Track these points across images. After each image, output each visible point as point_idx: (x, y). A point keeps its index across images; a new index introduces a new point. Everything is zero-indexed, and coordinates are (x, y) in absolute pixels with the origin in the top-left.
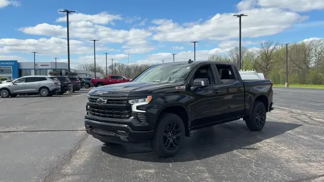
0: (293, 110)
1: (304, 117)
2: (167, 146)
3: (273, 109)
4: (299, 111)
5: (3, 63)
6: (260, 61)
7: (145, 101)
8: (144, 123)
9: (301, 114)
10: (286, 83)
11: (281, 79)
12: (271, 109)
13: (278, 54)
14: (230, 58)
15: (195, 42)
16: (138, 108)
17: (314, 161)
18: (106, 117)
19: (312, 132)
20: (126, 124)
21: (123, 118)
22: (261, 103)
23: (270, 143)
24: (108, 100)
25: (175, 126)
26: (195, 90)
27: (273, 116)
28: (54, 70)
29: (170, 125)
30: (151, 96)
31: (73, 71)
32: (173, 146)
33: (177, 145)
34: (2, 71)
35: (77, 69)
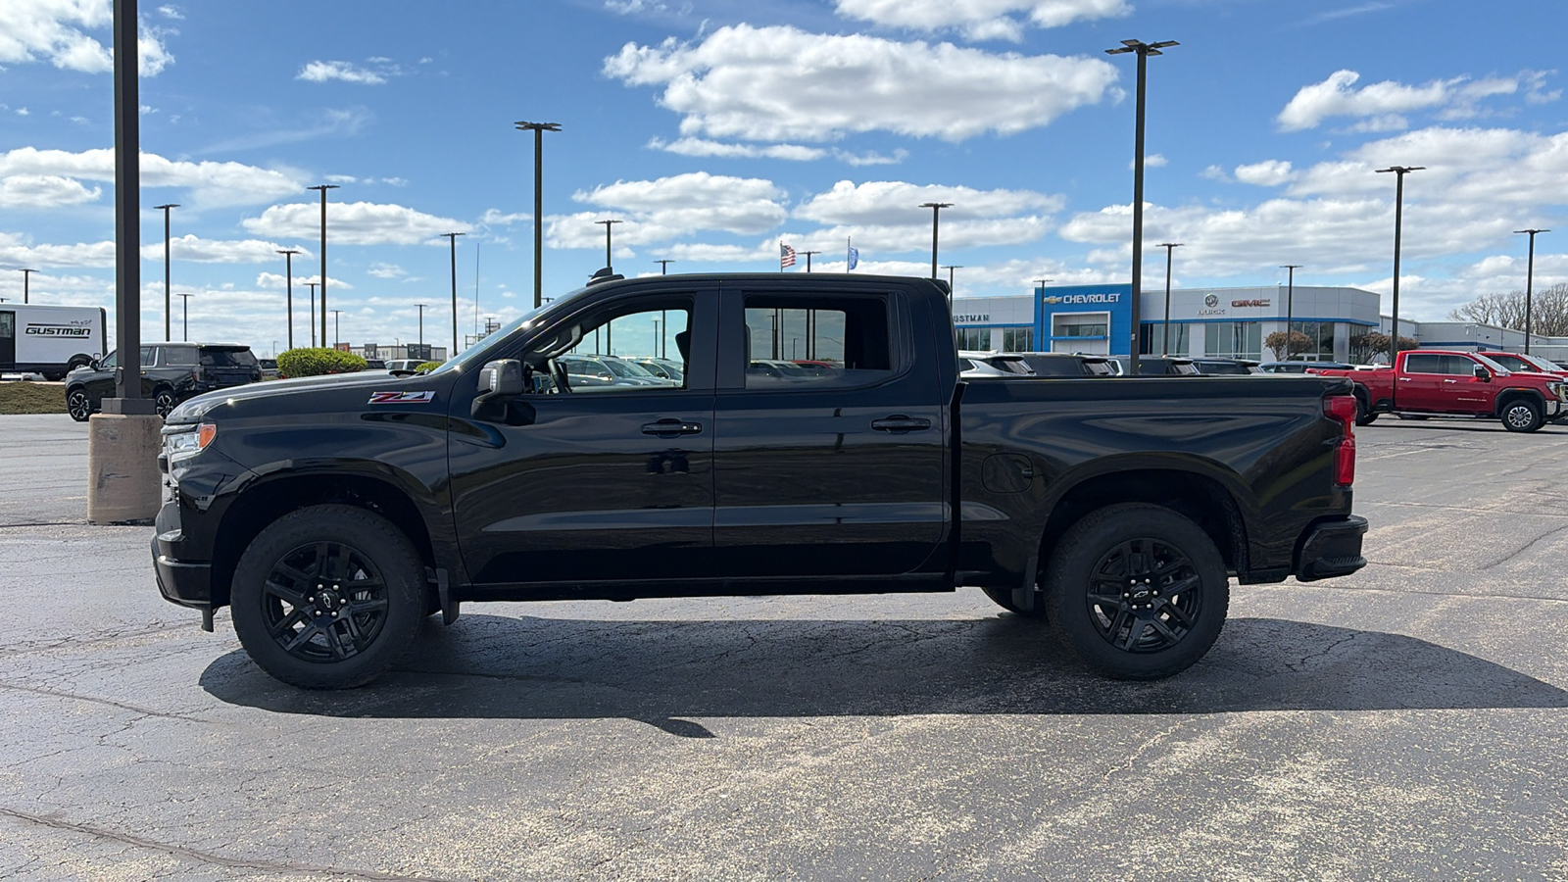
5: (1077, 299)
28: (1293, 324)
30: (213, 426)
33: (358, 647)
34: (1074, 331)
35: (1464, 317)
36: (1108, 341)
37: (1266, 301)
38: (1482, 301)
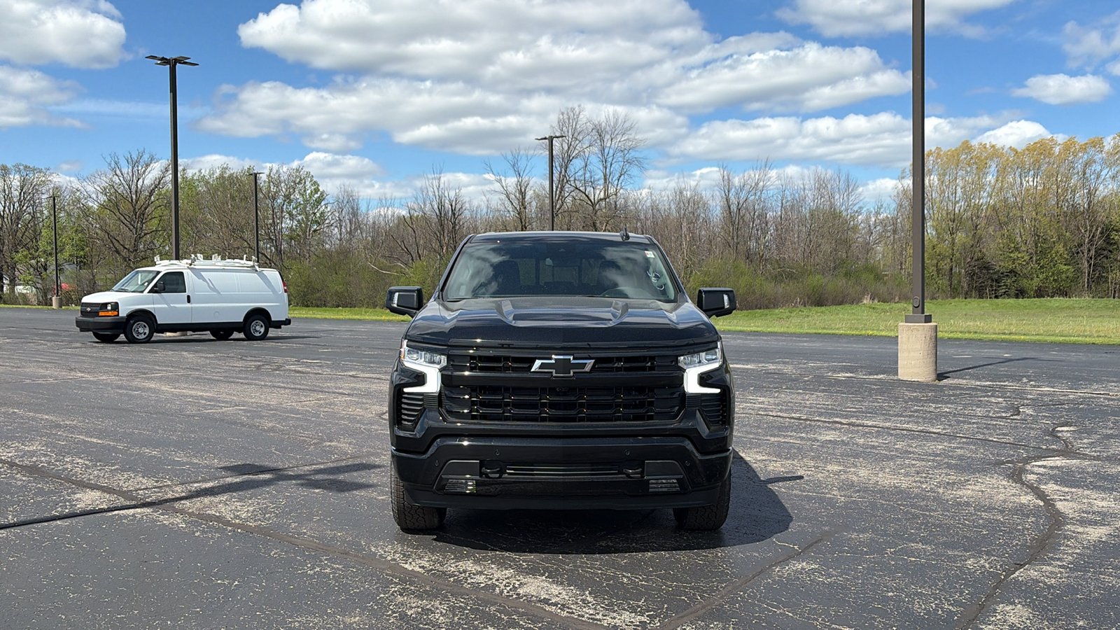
16: (704, 381)
20: (678, 436)
21: (651, 418)
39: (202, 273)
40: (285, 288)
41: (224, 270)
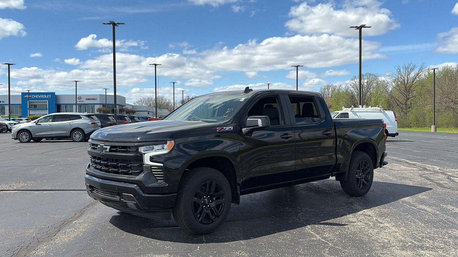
0: (428, 166)
1: (441, 176)
2: (199, 218)
3: (385, 164)
4: (437, 168)
5: (36, 96)
6: (396, 94)
7: (163, 148)
8: (161, 183)
9: (438, 172)
10: (433, 127)
11: (427, 120)
12: (382, 164)
13: (422, 83)
14: (352, 89)
15: (297, 67)
16: (152, 159)
17: (427, 248)
18: (109, 172)
19: (443, 201)
20: (135, 184)
21: (131, 174)
22: (364, 155)
23: (370, 216)
24: (112, 147)
25: (213, 189)
26: (250, 132)
27: (393, 175)
28: (104, 105)
29: (205, 185)
30: (173, 142)
31: (130, 108)
32: (210, 219)
33: (217, 216)
34: (35, 106)
35: (137, 104)
36: (48, 110)
37: (96, 98)
38: (141, 100)
39: (357, 113)
40: (396, 119)
41: (367, 112)
